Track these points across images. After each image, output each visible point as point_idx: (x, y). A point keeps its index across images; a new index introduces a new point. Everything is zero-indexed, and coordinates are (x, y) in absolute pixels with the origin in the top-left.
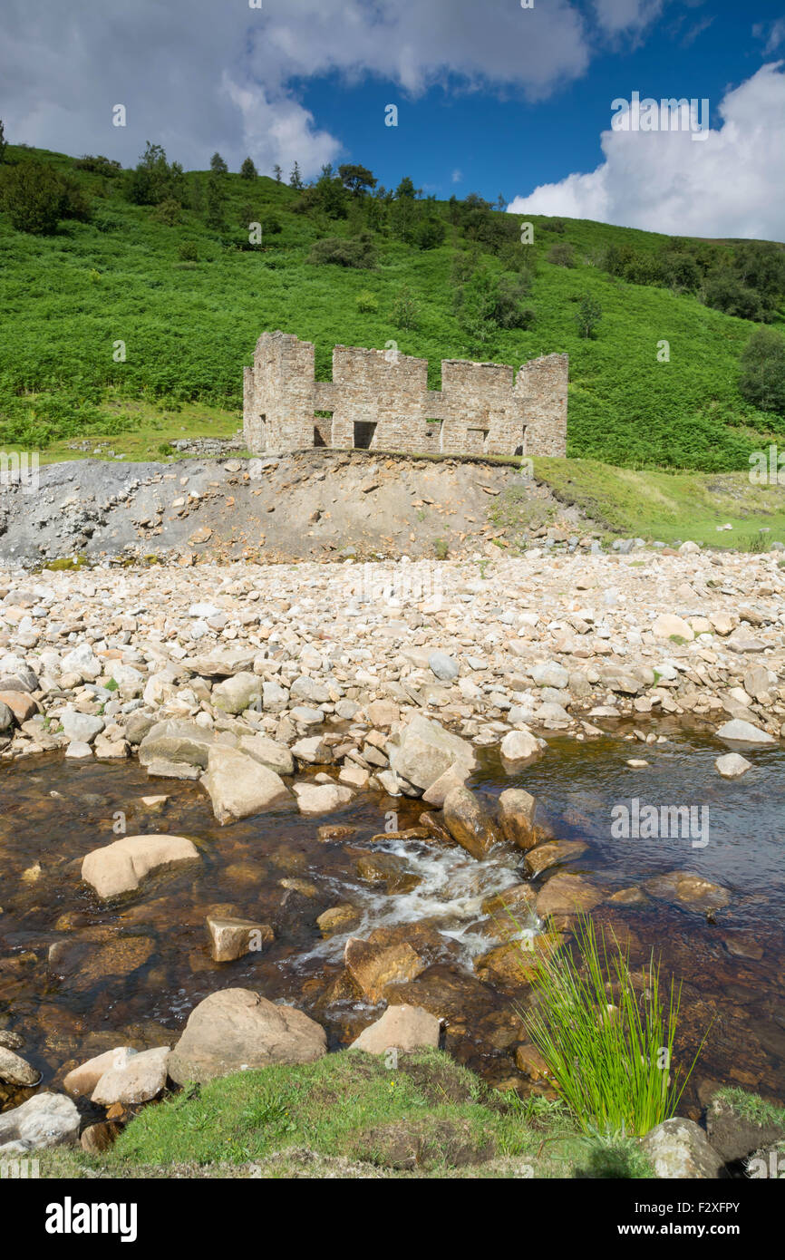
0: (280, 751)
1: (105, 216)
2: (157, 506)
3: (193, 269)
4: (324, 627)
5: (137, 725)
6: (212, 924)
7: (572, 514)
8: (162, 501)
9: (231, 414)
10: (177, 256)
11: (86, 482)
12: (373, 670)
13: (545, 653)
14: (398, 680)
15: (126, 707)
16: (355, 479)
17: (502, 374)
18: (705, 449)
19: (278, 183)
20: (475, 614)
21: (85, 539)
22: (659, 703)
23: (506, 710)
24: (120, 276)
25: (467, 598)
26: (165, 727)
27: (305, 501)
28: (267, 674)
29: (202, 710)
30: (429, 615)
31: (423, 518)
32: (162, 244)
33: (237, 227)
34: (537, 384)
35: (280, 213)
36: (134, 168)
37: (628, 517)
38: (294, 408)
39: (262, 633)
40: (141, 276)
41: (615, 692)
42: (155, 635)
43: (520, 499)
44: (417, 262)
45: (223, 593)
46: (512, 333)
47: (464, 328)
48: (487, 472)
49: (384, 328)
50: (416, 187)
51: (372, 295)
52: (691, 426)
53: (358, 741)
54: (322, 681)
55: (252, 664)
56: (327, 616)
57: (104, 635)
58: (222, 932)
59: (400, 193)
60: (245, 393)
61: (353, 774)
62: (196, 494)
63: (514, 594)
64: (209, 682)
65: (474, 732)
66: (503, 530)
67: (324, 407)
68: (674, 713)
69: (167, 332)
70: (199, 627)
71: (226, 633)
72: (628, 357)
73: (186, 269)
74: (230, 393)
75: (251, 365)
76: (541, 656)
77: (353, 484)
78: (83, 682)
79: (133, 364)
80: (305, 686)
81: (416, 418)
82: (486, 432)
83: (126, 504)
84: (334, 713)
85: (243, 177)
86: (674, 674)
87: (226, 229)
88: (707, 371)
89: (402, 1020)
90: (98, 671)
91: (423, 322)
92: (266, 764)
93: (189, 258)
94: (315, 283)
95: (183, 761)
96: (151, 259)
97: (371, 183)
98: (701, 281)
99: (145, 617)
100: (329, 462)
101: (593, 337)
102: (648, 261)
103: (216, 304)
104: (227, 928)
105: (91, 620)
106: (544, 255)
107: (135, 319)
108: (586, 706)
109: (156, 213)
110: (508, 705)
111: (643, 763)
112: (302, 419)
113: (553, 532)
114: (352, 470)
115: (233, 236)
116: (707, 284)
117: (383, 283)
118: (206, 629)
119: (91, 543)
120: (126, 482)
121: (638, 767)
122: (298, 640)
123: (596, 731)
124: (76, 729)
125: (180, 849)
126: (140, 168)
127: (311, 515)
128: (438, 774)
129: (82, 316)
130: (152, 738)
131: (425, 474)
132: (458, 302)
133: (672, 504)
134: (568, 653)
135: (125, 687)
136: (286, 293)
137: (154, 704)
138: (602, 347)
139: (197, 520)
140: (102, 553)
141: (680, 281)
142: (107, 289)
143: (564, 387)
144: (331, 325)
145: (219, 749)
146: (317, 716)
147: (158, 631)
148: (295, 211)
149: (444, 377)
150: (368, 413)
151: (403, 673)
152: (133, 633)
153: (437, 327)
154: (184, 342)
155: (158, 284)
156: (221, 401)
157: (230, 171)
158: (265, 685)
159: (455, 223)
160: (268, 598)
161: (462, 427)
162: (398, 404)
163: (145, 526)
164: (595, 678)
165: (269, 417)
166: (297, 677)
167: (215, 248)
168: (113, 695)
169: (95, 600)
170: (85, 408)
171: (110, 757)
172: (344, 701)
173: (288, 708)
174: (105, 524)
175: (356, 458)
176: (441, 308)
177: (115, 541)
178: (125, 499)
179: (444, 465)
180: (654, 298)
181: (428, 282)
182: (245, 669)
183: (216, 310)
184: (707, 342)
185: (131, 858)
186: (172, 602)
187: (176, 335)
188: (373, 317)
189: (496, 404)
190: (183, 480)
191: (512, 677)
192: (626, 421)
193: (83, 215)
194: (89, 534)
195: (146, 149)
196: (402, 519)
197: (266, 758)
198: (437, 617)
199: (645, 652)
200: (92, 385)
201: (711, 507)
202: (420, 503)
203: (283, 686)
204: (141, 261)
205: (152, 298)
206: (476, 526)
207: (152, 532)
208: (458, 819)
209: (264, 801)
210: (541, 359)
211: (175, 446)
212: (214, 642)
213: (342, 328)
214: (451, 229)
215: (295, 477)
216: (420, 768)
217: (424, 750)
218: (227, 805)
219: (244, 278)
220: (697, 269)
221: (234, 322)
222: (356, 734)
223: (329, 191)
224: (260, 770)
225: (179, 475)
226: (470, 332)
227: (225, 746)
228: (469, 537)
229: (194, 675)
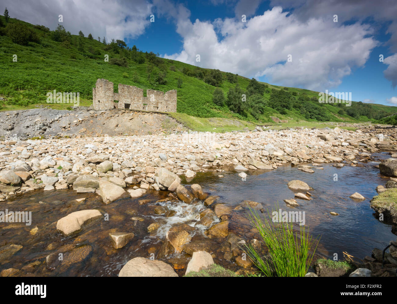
0: (122, 181)
1: (46, 43)
2: (68, 122)
3: (75, 61)
4: (128, 149)
5: (71, 178)
6: (113, 236)
7: (181, 125)
8: (70, 121)
9: (89, 101)
10: (70, 57)
11: (43, 115)
12: (144, 159)
13: (188, 153)
14: (151, 161)
15: (66, 173)
16: (127, 116)
17: (162, 94)
18: (206, 113)
19: (99, 42)
20: (168, 144)
21: (43, 131)
22: (218, 163)
23: (182, 166)
24: (51, 60)
25: (165, 141)
26: (82, 178)
27: (113, 122)
28: (114, 161)
29: (94, 172)
30: (156, 145)
31: (145, 126)
32: (65, 53)
33: (88, 52)
34: (170, 97)
35: (100, 50)
36: (55, 31)
37: (194, 126)
38: (108, 99)
39: (109, 151)
40: (58, 61)
41: (207, 161)
42: (74, 153)
43: (169, 122)
44: (138, 67)
45: (95, 141)
46: (162, 86)
47: (151, 83)
48: (160, 115)
49: (131, 82)
50: (137, 48)
51: (127, 74)
52: (203, 108)
53: (144, 176)
54: (130, 162)
55: (109, 159)
56: (128, 146)
57: (55, 154)
58: (117, 238)
59: (133, 49)
60: (93, 95)
61: (144, 186)
62: (81, 119)
63: (177, 140)
64: (95, 164)
65: (176, 172)
66: (165, 129)
67: (116, 99)
68: (222, 165)
69: (68, 77)
70: (89, 150)
71: (98, 152)
72: (189, 92)
73: (73, 61)
74: (88, 95)
75: (95, 88)
76: (187, 154)
77: (126, 118)
78: (49, 168)
79: (57, 85)
80: (127, 163)
81: (141, 103)
82: (158, 108)
83: (58, 122)
84: (135, 170)
85: (89, 39)
86: (220, 156)
87: (84, 52)
88: (206, 96)
89: (200, 256)
90: (55, 164)
91: (140, 81)
92: (118, 185)
93: (73, 58)
94: (111, 69)
95: (89, 187)
96: (61, 57)
97: (125, 45)
98: (204, 77)
99: (70, 148)
100: (120, 112)
101: (181, 88)
102: (192, 71)
103: (82, 71)
104: (120, 236)
105: (50, 150)
106: (169, 68)
107: (57, 73)
108: (201, 165)
109: (62, 44)
110: (182, 165)
111: (222, 176)
112: (110, 102)
113: (177, 130)
114: (126, 114)
115: (87, 54)
116: (205, 78)
117: (130, 71)
118: (91, 151)
119: (45, 133)
120: (57, 115)
121: (221, 177)
122: (121, 152)
123: (206, 170)
124: (48, 181)
125: (95, 213)
126: (56, 31)
127: (115, 125)
128: (172, 183)
129: (39, 70)
130: (78, 181)
131: (145, 116)
132: (149, 77)
133: (202, 124)
134: (193, 153)
135: (65, 168)
136: (103, 71)
137: (77, 172)
138: (183, 90)
139: (81, 126)
140: (50, 135)
141: (199, 77)
142: (47, 63)
143: (176, 98)
144: (116, 80)
145: (103, 182)
146: (130, 171)
147: (75, 152)
148: (105, 50)
149: (147, 94)
150: (128, 101)
151: (153, 159)
152: (66, 153)
153: (144, 83)
154: (74, 80)
155: (64, 64)
156: (86, 97)
157: (85, 36)
158: (113, 164)
159: (147, 58)
160: (109, 143)
161: (152, 106)
162: (136, 100)
163: (64, 128)
164: (202, 158)
165: (101, 101)
166: (123, 161)
167: (81, 56)
168: (61, 170)
169: (51, 144)
170: (41, 96)
171: (61, 189)
172: (137, 167)
173: (121, 170)
174: (50, 127)
175: (127, 111)
176: (145, 78)
177: (54, 132)
178: (57, 120)
179: (150, 114)
180: (194, 80)
181: (141, 72)
182: (107, 160)
183: (83, 73)
184: (206, 90)
185: (77, 219)
186: (78, 144)
187: (71, 78)
188: (127, 79)
189: (160, 101)
190: (76, 115)
191: (182, 158)
192: (189, 107)
193: (37, 41)
194: (45, 130)
195: (58, 26)
196: (140, 127)
197: (118, 184)
198: (158, 145)
199: (212, 152)
200: (43, 89)
201: (210, 125)
202: (144, 123)
203: (119, 164)
204: (58, 57)
205: (62, 67)
206: (158, 128)
207: (67, 130)
208: (182, 193)
209: (119, 196)
210: (171, 91)
211: (72, 108)
212: (94, 154)
213: (119, 81)
214: (146, 60)
215: (110, 115)
216: (166, 181)
217: (167, 176)
218: (108, 198)
219: (90, 65)
220: (203, 74)
221: (88, 76)
222: (144, 175)
223: (114, 46)
224: (116, 187)
225: (75, 114)
226: (152, 85)
227: (105, 181)
228: (157, 131)
229: (89, 162)
